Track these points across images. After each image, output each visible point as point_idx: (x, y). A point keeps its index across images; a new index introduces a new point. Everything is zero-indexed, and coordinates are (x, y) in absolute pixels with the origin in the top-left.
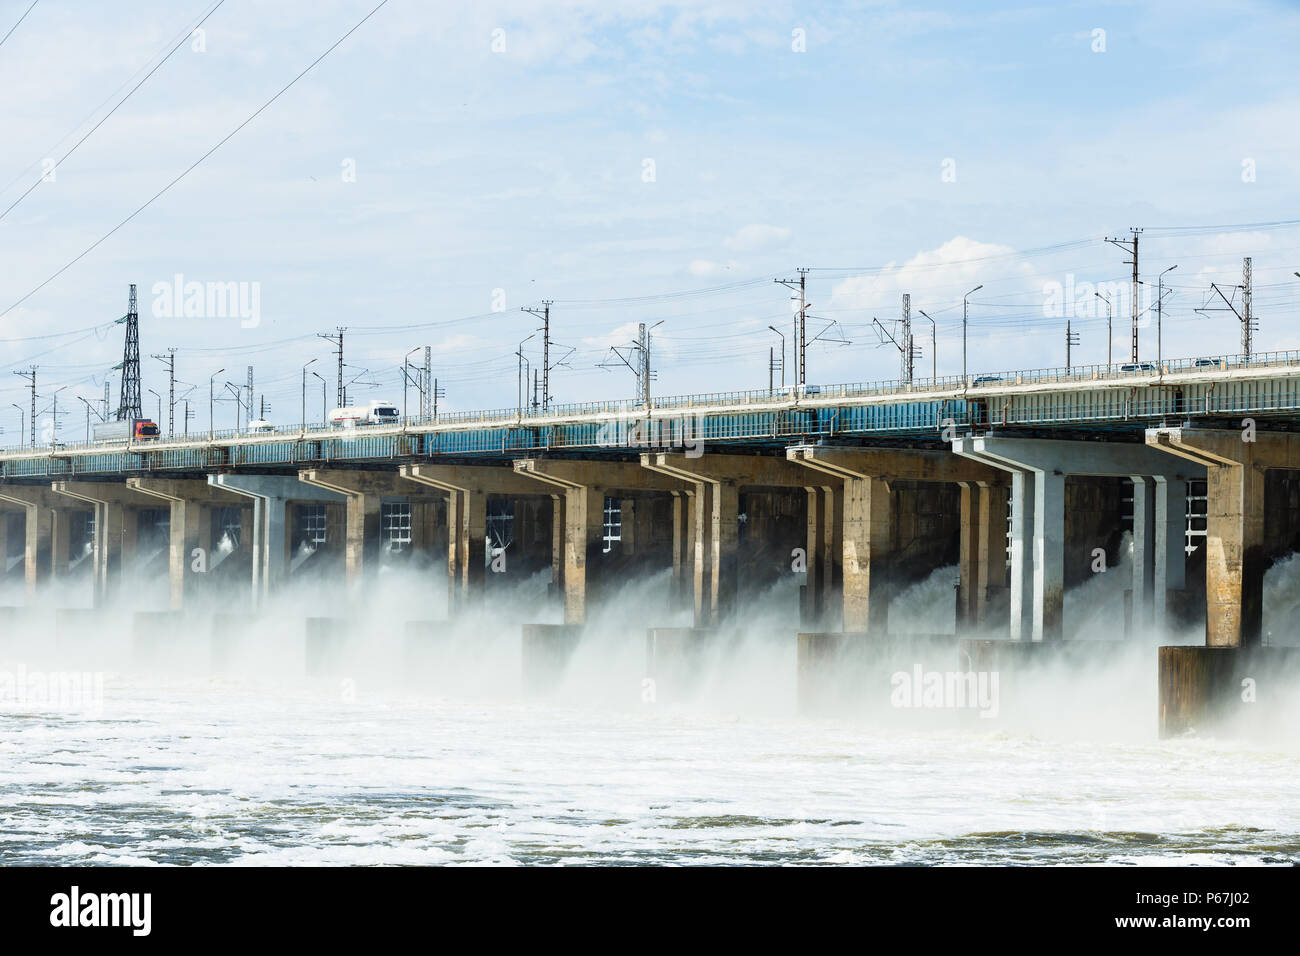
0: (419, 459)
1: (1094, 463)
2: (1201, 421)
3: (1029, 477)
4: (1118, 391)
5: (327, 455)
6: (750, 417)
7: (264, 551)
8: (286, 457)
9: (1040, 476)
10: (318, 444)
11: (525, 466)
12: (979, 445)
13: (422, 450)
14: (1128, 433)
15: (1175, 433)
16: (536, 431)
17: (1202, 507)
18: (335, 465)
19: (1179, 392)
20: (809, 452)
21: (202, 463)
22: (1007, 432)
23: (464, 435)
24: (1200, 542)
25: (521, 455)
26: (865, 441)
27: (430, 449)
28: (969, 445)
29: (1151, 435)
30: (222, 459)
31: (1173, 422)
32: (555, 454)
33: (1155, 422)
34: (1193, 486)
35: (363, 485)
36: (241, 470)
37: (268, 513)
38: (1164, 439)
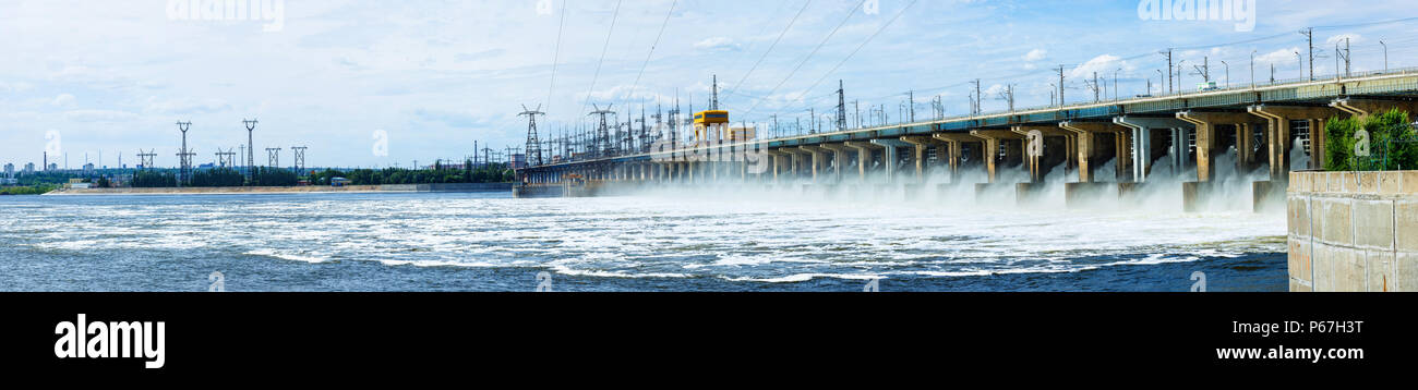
0: (939, 131)
1: (1159, 124)
2: (1193, 110)
3: (1138, 130)
4: (1166, 101)
5: (909, 132)
6: (1046, 114)
7: (890, 164)
8: (896, 133)
9: (1142, 129)
10: (906, 128)
11: (974, 132)
12: (1122, 120)
13: (938, 128)
14: (1171, 114)
15: (1185, 114)
16: (977, 121)
17: (1194, 137)
18: (911, 135)
19: (1186, 100)
20: (1066, 124)
21: (868, 136)
22: (1131, 115)
23: (953, 123)
24: (1194, 149)
25: (972, 129)
26: (1084, 120)
27: (942, 128)
28: (1118, 120)
29: (1178, 115)
30: (875, 134)
31: (1184, 111)
32: (983, 128)
33: (1179, 111)
34: (1191, 130)
35: (920, 141)
36: (881, 138)
37: (890, 150)
38: (1182, 116)
